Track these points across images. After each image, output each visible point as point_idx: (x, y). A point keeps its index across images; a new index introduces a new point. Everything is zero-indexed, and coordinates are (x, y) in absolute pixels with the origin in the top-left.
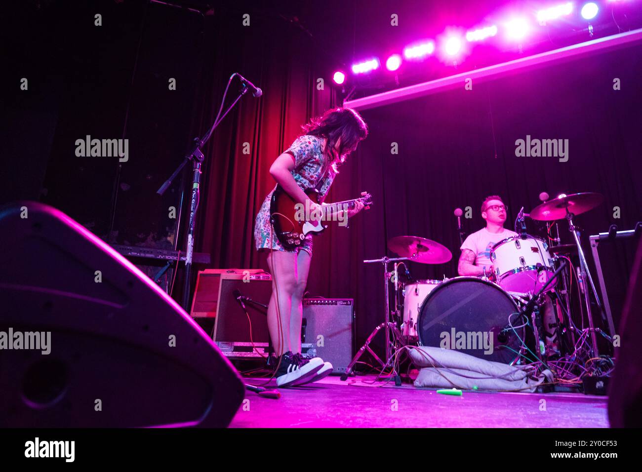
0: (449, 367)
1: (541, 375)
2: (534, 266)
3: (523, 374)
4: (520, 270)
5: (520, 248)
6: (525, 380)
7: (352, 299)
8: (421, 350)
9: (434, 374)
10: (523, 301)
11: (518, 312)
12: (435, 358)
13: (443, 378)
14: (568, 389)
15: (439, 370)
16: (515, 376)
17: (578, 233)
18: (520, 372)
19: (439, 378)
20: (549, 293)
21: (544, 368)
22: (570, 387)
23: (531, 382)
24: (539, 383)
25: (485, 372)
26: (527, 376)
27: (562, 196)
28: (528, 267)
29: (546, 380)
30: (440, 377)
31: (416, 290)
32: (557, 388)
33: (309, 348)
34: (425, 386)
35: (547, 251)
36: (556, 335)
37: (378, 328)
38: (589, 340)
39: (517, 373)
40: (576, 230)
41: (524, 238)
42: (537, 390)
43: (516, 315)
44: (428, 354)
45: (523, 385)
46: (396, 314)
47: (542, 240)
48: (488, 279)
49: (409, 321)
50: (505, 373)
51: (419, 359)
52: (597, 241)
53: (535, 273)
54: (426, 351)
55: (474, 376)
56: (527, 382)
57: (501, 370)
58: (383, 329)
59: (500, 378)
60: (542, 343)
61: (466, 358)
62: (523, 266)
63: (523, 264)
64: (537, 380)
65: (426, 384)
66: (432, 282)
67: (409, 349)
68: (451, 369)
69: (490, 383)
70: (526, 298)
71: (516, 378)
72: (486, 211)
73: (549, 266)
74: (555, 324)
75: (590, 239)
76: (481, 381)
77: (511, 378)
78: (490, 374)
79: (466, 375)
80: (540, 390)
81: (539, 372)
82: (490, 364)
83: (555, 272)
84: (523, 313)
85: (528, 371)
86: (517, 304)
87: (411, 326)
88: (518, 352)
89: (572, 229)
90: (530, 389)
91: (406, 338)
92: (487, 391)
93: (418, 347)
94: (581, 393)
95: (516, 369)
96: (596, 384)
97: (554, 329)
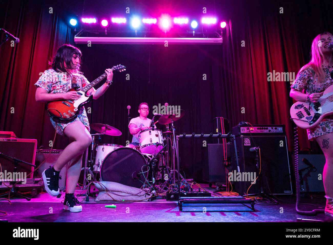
0: (113, 191)
1: (152, 193)
2: (155, 143)
3: (144, 193)
4: (150, 144)
5: (151, 135)
6: (145, 195)
9: (105, 194)
10: (150, 158)
11: (146, 165)
12: (107, 187)
13: (109, 197)
14: (161, 198)
15: (108, 193)
16: (141, 194)
17: (174, 129)
19: (107, 197)
20: (161, 153)
21: (153, 190)
22: (162, 197)
23: (147, 196)
24: (150, 197)
25: (129, 193)
26: (146, 194)
28: (153, 143)
29: (153, 195)
31: (103, 148)
32: (157, 198)
33: (40, 181)
35: (162, 136)
36: (161, 171)
38: (173, 174)
41: (153, 130)
44: (104, 186)
45: (143, 198)
46: (91, 162)
47: (160, 131)
48: (135, 149)
49: (97, 164)
50: (137, 193)
51: (99, 188)
52: (179, 138)
53: (155, 146)
54: (103, 184)
55: (123, 195)
56: (145, 196)
57: (135, 191)
58: (83, 170)
59: (136, 195)
61: (121, 186)
62: (151, 143)
63: (151, 142)
64: (149, 195)
65: (101, 200)
66: (111, 145)
67: (94, 183)
68: (113, 192)
69: (130, 198)
70: (151, 157)
71: (141, 195)
72: (140, 109)
73: (162, 143)
74: (161, 166)
75: (177, 137)
76: (126, 197)
77: (139, 195)
78: (131, 194)
79: (120, 195)
80: (150, 200)
81: (151, 191)
82: (131, 189)
83: (163, 146)
84: (149, 165)
85: (146, 191)
86: (147, 160)
87: (99, 167)
88: (144, 183)
89: (172, 127)
90: (146, 199)
91: (95, 172)
92: (128, 202)
93: (99, 182)
94: (166, 199)
95: (142, 190)
96: (171, 196)
97: (161, 168)
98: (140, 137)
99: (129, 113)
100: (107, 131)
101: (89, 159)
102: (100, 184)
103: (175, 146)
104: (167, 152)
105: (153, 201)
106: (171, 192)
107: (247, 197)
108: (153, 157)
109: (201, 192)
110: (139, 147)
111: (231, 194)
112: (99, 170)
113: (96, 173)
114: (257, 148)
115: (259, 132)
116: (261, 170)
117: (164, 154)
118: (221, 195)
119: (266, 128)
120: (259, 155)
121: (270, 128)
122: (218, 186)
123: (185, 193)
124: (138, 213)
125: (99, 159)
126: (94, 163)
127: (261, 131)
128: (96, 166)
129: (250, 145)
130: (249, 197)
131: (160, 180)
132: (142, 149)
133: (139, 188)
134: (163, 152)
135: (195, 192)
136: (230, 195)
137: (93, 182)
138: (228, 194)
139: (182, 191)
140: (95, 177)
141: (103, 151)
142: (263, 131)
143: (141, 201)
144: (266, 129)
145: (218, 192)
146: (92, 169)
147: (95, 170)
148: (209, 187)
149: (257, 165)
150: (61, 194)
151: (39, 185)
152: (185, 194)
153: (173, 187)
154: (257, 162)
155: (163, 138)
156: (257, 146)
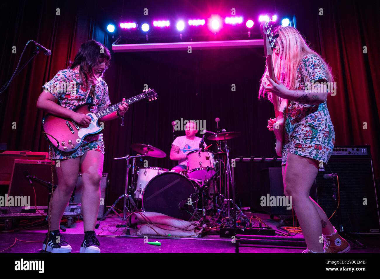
1: (202, 227)
2: (206, 167)
4: (199, 169)
5: (200, 157)
7: (107, 173)
9: (148, 227)
10: (199, 184)
11: (195, 193)
15: (151, 226)
18: (192, 226)
19: (150, 231)
21: (204, 223)
22: (214, 232)
23: (197, 231)
24: (200, 232)
25: (175, 226)
26: (195, 228)
27: (224, 130)
28: (203, 168)
29: (204, 229)
30: (152, 230)
31: (145, 172)
32: (209, 233)
33: (76, 208)
35: (213, 158)
37: (120, 197)
38: (227, 204)
39: (190, 227)
41: (203, 151)
43: (194, 194)
44: (146, 217)
45: (192, 233)
46: (132, 188)
47: (212, 153)
49: (139, 190)
50: (185, 227)
51: (140, 219)
53: (206, 171)
54: (145, 215)
55: (169, 229)
56: (195, 231)
57: (183, 224)
58: (123, 198)
59: (182, 229)
62: (200, 167)
63: (201, 166)
64: (200, 230)
65: (143, 234)
66: (154, 168)
67: (136, 214)
68: (158, 225)
69: (177, 233)
70: (201, 183)
71: (190, 229)
74: (213, 194)
75: (232, 161)
76: (173, 232)
77: (188, 229)
78: (178, 227)
79: (165, 228)
80: (200, 236)
81: (201, 225)
82: (178, 222)
83: (216, 171)
84: (198, 194)
85: (196, 225)
86: (196, 188)
87: (140, 193)
88: (193, 214)
89: (226, 148)
90: (196, 235)
91: (136, 199)
92: (174, 238)
93: (141, 213)
94: (219, 236)
95: (191, 224)
96: (225, 232)
97: (212, 196)
99: (174, 130)
100: (149, 152)
101: (129, 184)
102: (142, 215)
103: (229, 170)
104: (219, 176)
105: (203, 238)
106: (225, 227)
108: (203, 183)
109: (262, 228)
110: (186, 172)
111: (299, 230)
112: (141, 197)
113: (137, 201)
114: (334, 175)
115: (336, 154)
116: (340, 203)
117: (215, 179)
118: (287, 231)
119: (345, 149)
120: (336, 184)
121: (350, 150)
122: (282, 220)
125: (140, 185)
126: (135, 189)
127: (338, 153)
128: (137, 192)
129: (324, 171)
131: (211, 209)
133: (187, 220)
134: (215, 177)
136: (299, 232)
137: (134, 212)
138: (295, 230)
139: (239, 226)
140: (136, 205)
141: (145, 175)
142: (342, 153)
143: (190, 237)
144: (344, 151)
145: (283, 227)
146: (133, 195)
147: (137, 197)
148: (270, 218)
149: (334, 196)
150: (99, 225)
151: (75, 214)
152: (243, 230)
153: (228, 220)
154: (335, 193)
155: (215, 162)
156: (334, 173)
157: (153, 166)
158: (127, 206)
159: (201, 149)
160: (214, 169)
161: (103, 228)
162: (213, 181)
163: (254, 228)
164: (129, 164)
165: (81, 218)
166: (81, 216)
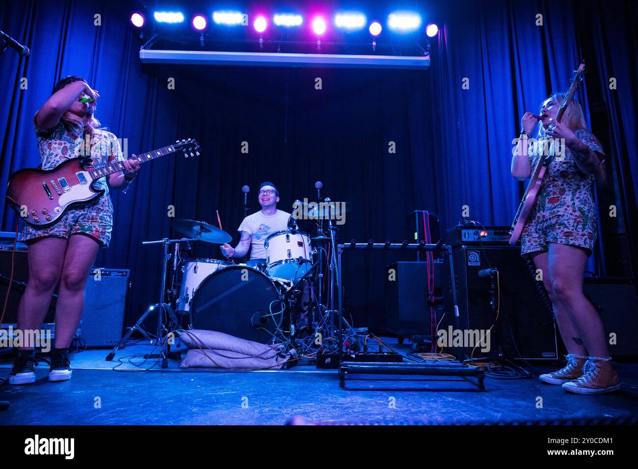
0: (213, 349)
1: (289, 353)
2: (297, 259)
3: (274, 353)
4: (286, 261)
5: (289, 242)
6: (275, 358)
7: (129, 270)
8: (191, 334)
9: (200, 354)
10: (285, 286)
11: (279, 299)
12: (203, 341)
13: (207, 358)
14: (307, 363)
15: (206, 352)
16: (268, 355)
17: (334, 232)
18: (272, 351)
19: (203, 360)
20: (307, 278)
21: (291, 348)
22: (308, 361)
23: (280, 359)
24: (285, 360)
25: (244, 352)
26: (277, 354)
27: (327, 200)
28: (292, 259)
29: (292, 357)
30: (205, 358)
31: (195, 267)
32: (299, 362)
34: (190, 367)
35: (309, 245)
37: (152, 308)
38: (329, 318)
39: (269, 352)
40: (333, 229)
41: (294, 232)
42: (283, 367)
43: (277, 301)
44: (196, 338)
45: (273, 362)
46: (172, 293)
47: (308, 236)
48: (258, 269)
49: (185, 297)
50: (261, 353)
51: (188, 342)
52: (342, 249)
53: (297, 264)
54: (196, 335)
55: (235, 357)
56: (277, 360)
57: (257, 349)
58: (156, 309)
59: (257, 357)
60: (293, 326)
61: (230, 340)
62: (288, 258)
63: (289, 257)
64: (284, 357)
65: (191, 365)
66: (212, 262)
67: (179, 332)
68: (216, 351)
69: (247, 362)
70: (288, 284)
71: (269, 357)
73: (309, 259)
74: (307, 303)
75: (338, 247)
76: (240, 361)
77: (264, 357)
78: (249, 354)
79: (228, 356)
80: (285, 367)
81: (287, 351)
82: (249, 345)
83: (313, 265)
84: (282, 301)
85: (279, 349)
86: (279, 291)
87: (187, 302)
88: (273, 333)
89: (330, 229)
90: (278, 366)
91: (180, 313)
92: (243, 370)
93: (188, 331)
94: (316, 366)
95: (270, 348)
96: (325, 360)
97: (307, 307)
98: (268, 245)
99: (246, 200)
100: (203, 234)
101: (168, 286)
102: (190, 334)
103: (334, 264)
105: (290, 369)
106: (326, 352)
107: (472, 363)
108: (292, 285)
109: (384, 353)
110: (265, 266)
111: (440, 357)
112: (187, 308)
113: (181, 315)
114: (493, 271)
115: (498, 240)
116: (500, 313)
117: (312, 279)
118: (421, 359)
120: (496, 283)
122: (415, 342)
123: (352, 354)
124: (263, 391)
125: (187, 288)
126: (178, 296)
127: (500, 238)
128: (181, 300)
129: (479, 265)
130: (475, 363)
131: (305, 329)
132: (271, 270)
133: (264, 343)
134: (311, 275)
135: (372, 354)
136: (439, 359)
137: (176, 331)
138: (434, 357)
139: (347, 350)
140: (179, 322)
141: (195, 272)
142: (506, 239)
143: (268, 369)
145: (415, 354)
146: (174, 306)
147: (180, 308)
148: (397, 343)
149: (491, 303)
150: (115, 354)
152: (354, 356)
153: (330, 342)
154: (493, 298)
155: (312, 250)
156: (493, 268)
157: (210, 258)
158: (163, 322)
159: (291, 229)
160: (310, 262)
161: (120, 360)
162: (309, 283)
163: (370, 354)
164: (168, 253)
165: (81, 346)
166: (82, 342)
